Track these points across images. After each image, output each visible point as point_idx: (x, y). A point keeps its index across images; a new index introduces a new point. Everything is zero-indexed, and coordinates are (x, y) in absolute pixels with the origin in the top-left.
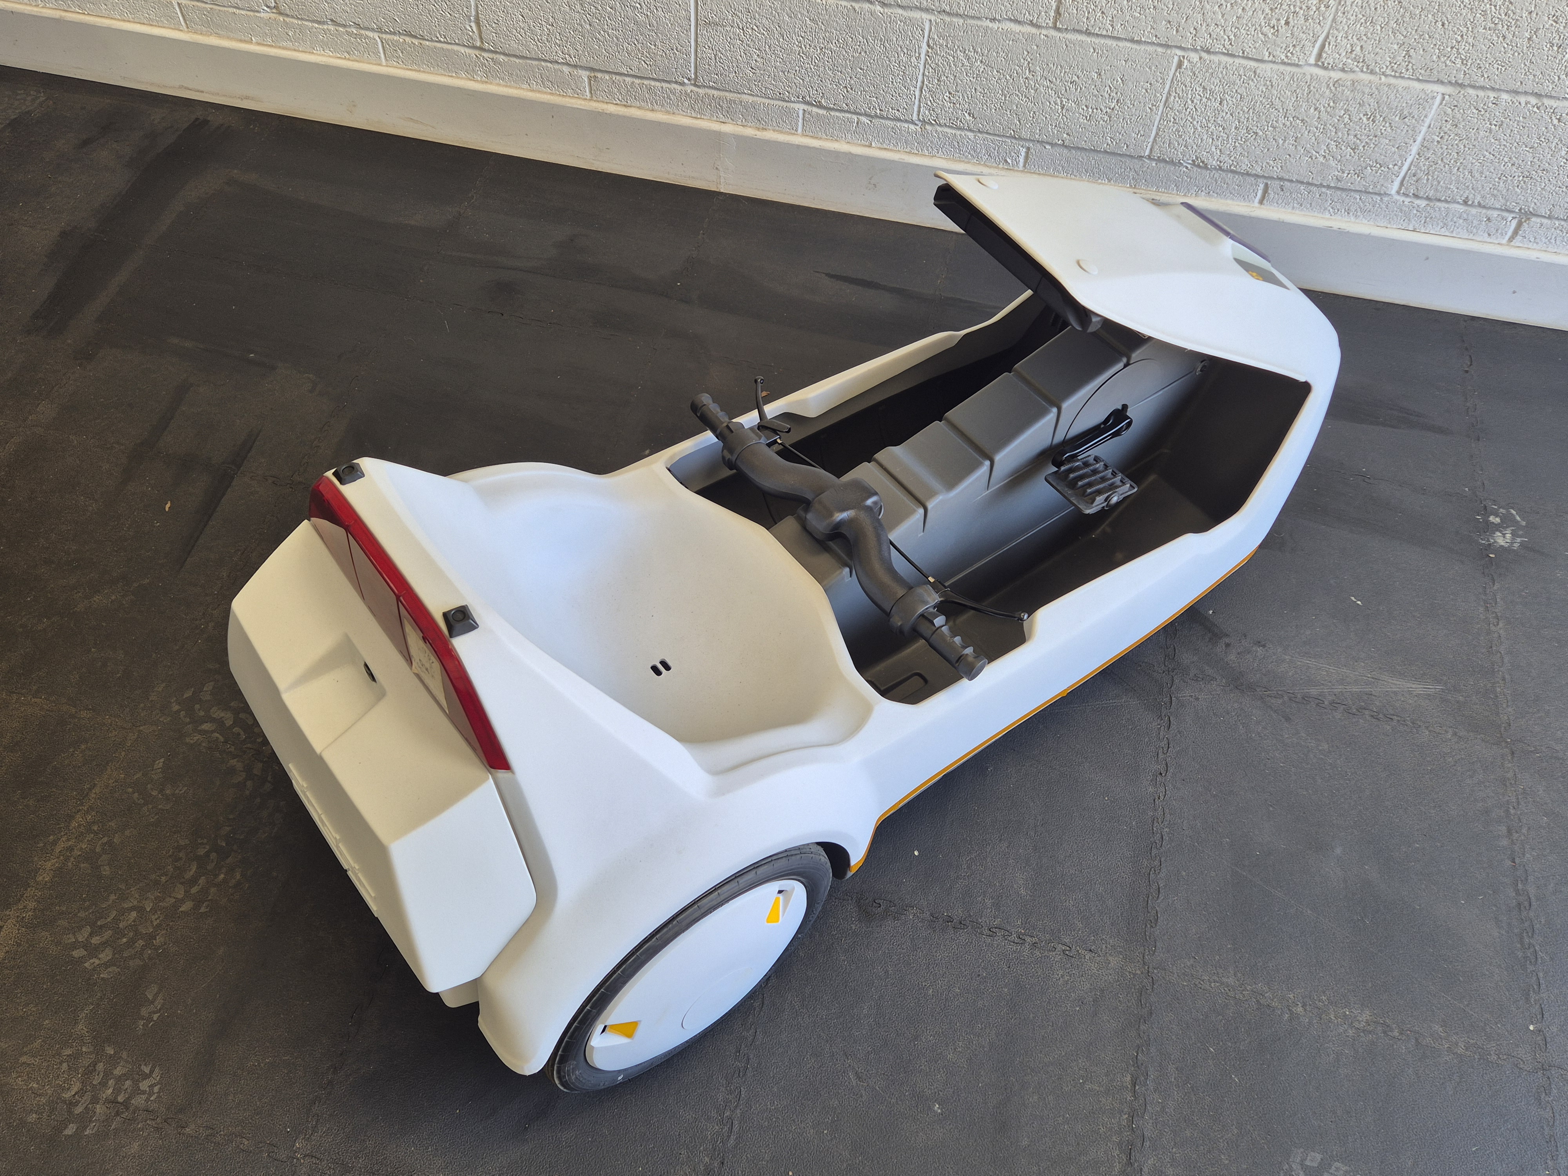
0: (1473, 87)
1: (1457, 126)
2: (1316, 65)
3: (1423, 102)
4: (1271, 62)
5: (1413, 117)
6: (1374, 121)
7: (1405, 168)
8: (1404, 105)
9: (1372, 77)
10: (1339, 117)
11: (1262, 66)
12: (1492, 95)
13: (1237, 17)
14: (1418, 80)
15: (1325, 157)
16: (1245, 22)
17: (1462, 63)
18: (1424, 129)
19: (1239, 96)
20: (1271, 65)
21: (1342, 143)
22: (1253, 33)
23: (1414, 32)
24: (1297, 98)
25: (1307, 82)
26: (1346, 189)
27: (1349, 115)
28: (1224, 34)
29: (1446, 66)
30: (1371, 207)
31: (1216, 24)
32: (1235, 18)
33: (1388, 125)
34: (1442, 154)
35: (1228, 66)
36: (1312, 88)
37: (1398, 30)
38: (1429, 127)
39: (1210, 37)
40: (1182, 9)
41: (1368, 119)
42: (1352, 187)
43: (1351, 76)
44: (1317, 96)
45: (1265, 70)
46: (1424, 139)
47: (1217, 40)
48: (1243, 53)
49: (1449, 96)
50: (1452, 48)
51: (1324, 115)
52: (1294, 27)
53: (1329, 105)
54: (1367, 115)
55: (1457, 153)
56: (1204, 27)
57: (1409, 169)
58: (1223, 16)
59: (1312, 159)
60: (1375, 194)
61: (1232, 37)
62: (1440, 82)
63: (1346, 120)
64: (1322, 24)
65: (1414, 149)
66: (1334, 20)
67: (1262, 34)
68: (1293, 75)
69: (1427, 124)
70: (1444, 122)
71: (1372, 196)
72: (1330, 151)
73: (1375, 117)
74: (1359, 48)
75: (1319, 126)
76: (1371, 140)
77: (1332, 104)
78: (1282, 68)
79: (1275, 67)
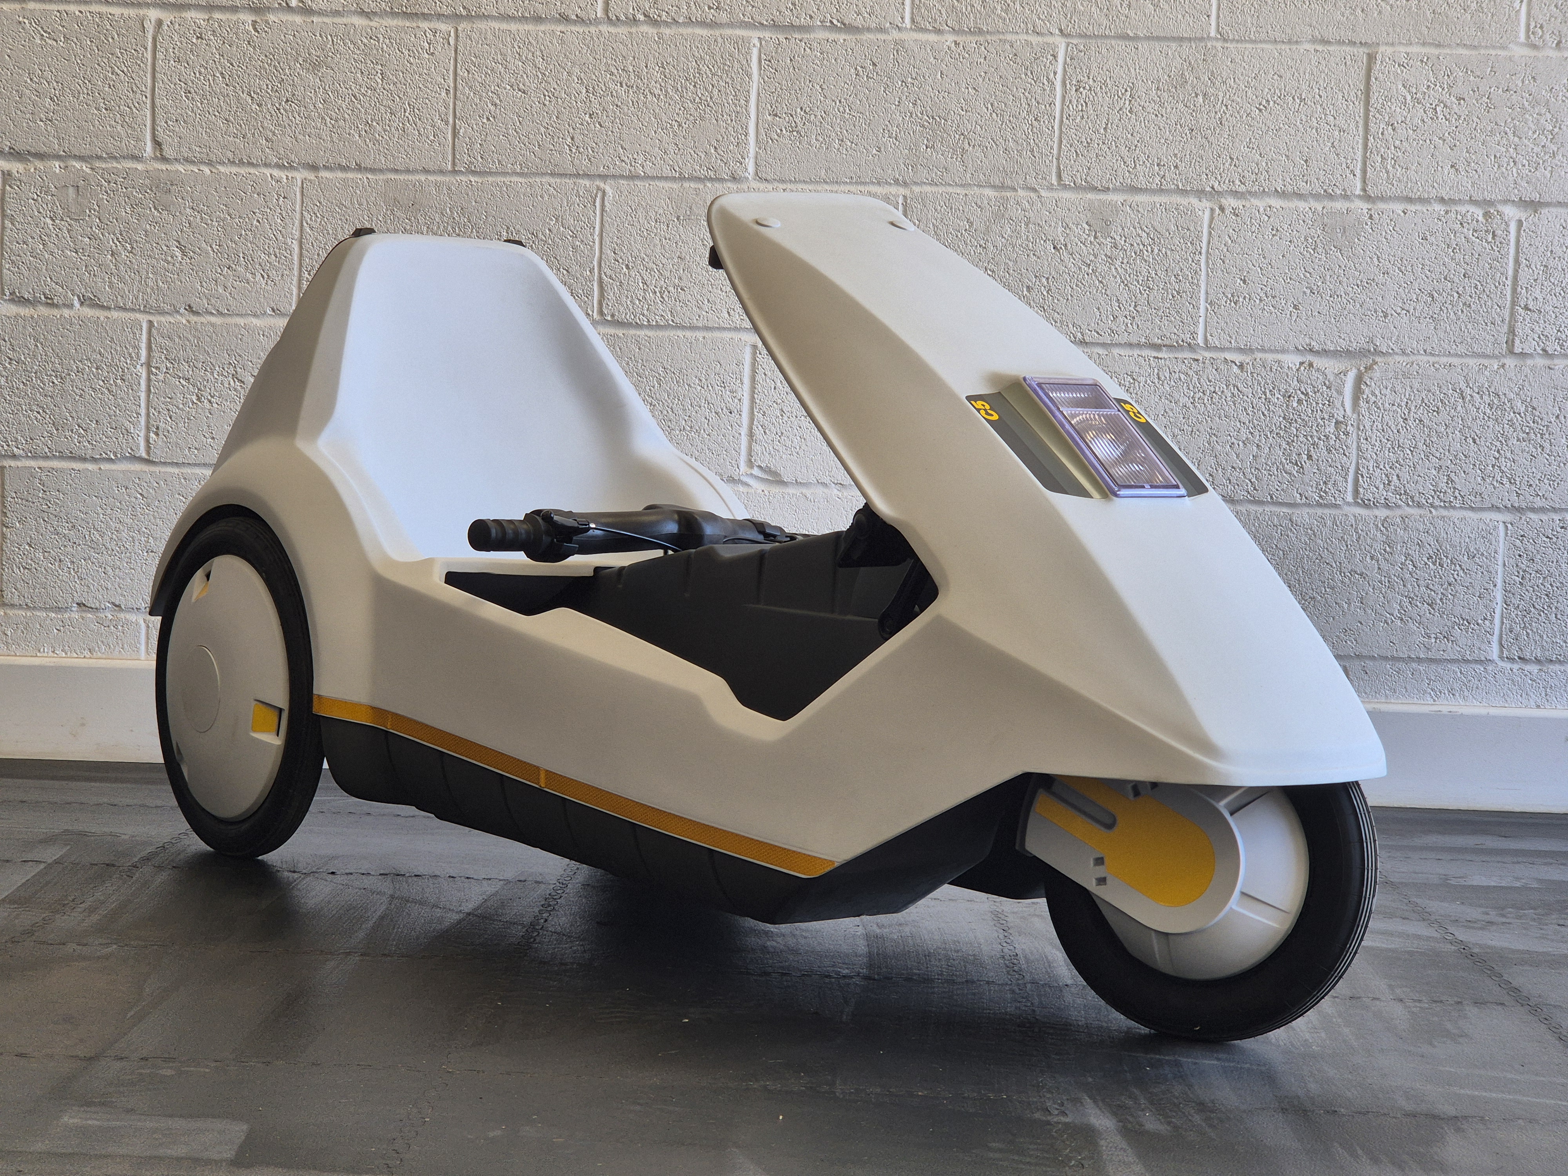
0: (1533, 510)
1: (1533, 560)
2: (1357, 504)
3: (1487, 535)
4: (1305, 505)
5: (1483, 554)
6: (1441, 565)
7: (1497, 621)
8: (1467, 540)
9: (1421, 511)
10: (1401, 564)
11: (1297, 511)
12: (1556, 517)
13: (1253, 456)
14: (1472, 509)
15: (1402, 619)
16: (1263, 460)
17: (1511, 483)
18: (1500, 569)
19: (1281, 552)
20: (1307, 510)
21: (1415, 598)
22: (1276, 472)
23: (1447, 453)
24: (1347, 546)
25: (1352, 525)
26: (1440, 660)
27: (1412, 561)
28: (1245, 477)
29: (1495, 488)
30: (1476, 682)
31: (1233, 467)
32: (1251, 457)
33: (1458, 568)
34: (1531, 598)
35: (1259, 516)
36: (1360, 531)
37: (1430, 453)
38: (1505, 565)
39: (1230, 483)
40: (1191, 453)
41: (1434, 564)
42: (1446, 656)
43: (1398, 512)
44: (1369, 541)
45: (1303, 515)
46: (1505, 582)
47: (1238, 485)
48: (1271, 497)
49: (1512, 524)
50: (1493, 466)
51: (1385, 566)
52: (1318, 461)
53: (1385, 550)
54: (1432, 558)
55: (1547, 595)
56: (1220, 472)
57: (1502, 623)
58: (1238, 457)
59: (1388, 624)
60: (1476, 661)
61: (1253, 480)
62: (1494, 508)
63: (1411, 567)
64: (1347, 454)
65: (1499, 595)
66: (1359, 448)
67: (1286, 473)
68: (1335, 518)
69: (1500, 563)
70: (1518, 557)
71: (1473, 666)
72: (1405, 611)
73: (1441, 559)
74: (1395, 477)
75: (1383, 578)
76: (1446, 589)
77: (1388, 549)
78: (1319, 511)
79: (1311, 511)
